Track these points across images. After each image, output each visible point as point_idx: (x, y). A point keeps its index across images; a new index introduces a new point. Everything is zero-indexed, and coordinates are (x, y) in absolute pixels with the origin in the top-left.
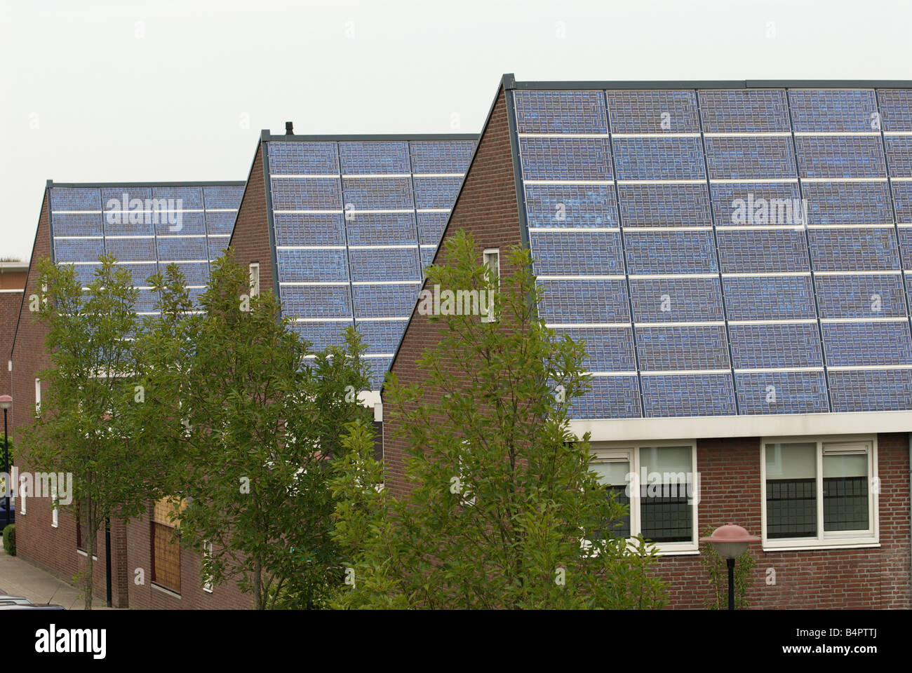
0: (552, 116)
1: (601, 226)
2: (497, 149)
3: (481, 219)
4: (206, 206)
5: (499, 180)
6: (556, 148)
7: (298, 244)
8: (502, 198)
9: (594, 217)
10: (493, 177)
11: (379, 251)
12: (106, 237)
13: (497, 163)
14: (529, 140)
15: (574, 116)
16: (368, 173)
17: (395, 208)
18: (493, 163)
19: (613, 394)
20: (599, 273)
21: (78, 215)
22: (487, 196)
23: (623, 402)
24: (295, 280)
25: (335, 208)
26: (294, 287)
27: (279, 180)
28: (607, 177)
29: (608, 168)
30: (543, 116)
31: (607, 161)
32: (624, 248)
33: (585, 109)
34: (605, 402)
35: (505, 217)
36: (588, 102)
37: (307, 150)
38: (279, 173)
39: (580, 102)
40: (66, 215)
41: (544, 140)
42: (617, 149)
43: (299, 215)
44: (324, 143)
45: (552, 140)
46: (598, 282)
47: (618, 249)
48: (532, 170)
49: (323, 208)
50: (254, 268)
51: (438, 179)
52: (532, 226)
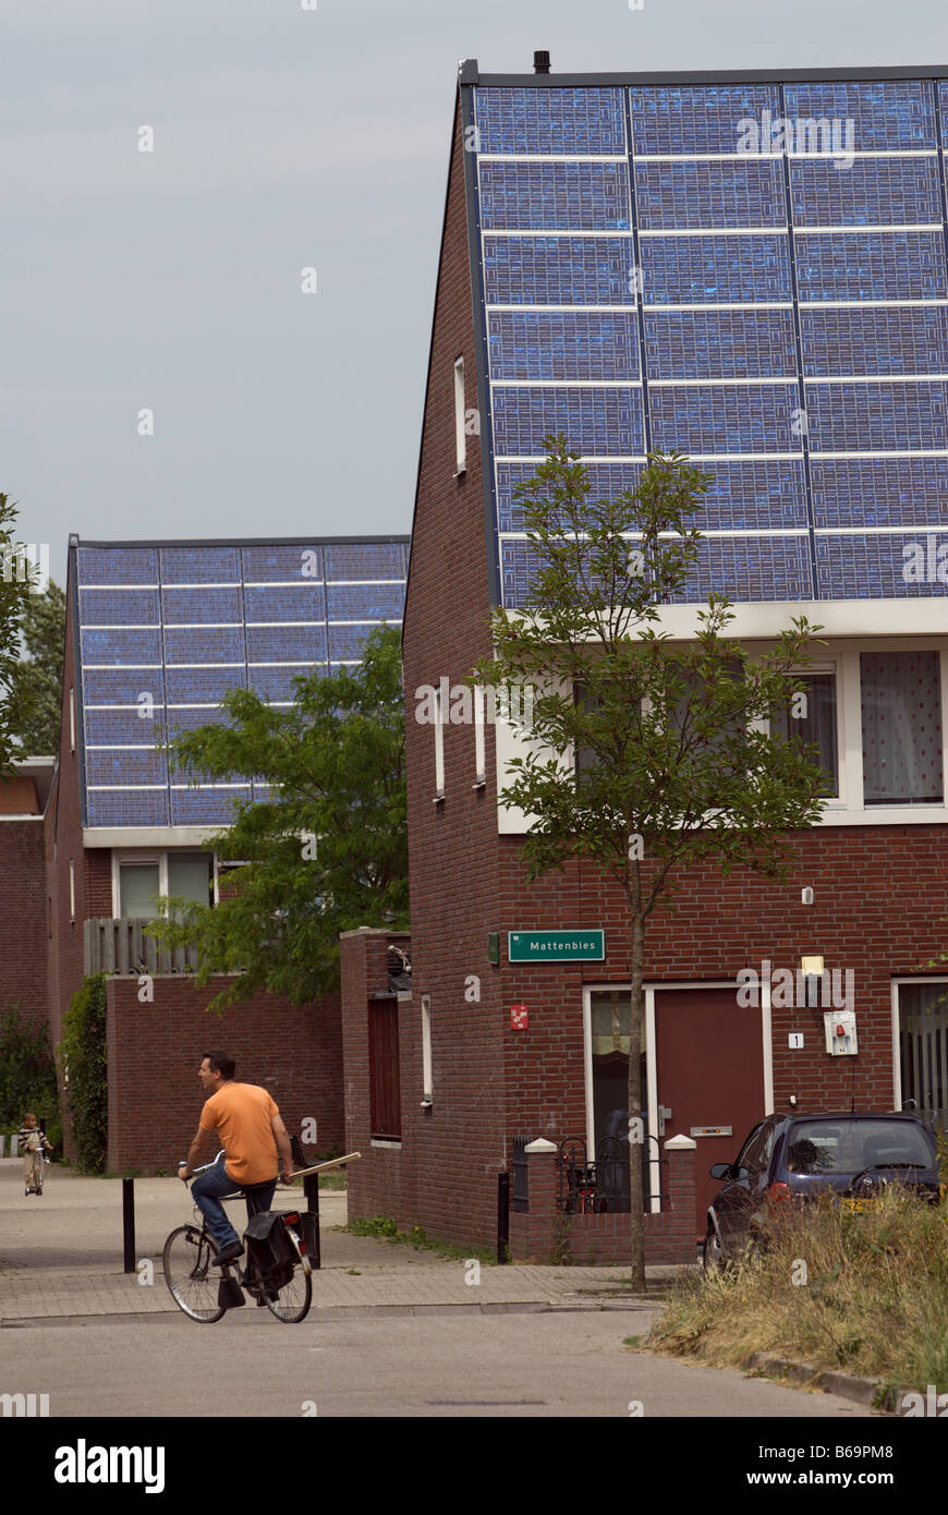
12: (165, 627)
21: (121, 591)
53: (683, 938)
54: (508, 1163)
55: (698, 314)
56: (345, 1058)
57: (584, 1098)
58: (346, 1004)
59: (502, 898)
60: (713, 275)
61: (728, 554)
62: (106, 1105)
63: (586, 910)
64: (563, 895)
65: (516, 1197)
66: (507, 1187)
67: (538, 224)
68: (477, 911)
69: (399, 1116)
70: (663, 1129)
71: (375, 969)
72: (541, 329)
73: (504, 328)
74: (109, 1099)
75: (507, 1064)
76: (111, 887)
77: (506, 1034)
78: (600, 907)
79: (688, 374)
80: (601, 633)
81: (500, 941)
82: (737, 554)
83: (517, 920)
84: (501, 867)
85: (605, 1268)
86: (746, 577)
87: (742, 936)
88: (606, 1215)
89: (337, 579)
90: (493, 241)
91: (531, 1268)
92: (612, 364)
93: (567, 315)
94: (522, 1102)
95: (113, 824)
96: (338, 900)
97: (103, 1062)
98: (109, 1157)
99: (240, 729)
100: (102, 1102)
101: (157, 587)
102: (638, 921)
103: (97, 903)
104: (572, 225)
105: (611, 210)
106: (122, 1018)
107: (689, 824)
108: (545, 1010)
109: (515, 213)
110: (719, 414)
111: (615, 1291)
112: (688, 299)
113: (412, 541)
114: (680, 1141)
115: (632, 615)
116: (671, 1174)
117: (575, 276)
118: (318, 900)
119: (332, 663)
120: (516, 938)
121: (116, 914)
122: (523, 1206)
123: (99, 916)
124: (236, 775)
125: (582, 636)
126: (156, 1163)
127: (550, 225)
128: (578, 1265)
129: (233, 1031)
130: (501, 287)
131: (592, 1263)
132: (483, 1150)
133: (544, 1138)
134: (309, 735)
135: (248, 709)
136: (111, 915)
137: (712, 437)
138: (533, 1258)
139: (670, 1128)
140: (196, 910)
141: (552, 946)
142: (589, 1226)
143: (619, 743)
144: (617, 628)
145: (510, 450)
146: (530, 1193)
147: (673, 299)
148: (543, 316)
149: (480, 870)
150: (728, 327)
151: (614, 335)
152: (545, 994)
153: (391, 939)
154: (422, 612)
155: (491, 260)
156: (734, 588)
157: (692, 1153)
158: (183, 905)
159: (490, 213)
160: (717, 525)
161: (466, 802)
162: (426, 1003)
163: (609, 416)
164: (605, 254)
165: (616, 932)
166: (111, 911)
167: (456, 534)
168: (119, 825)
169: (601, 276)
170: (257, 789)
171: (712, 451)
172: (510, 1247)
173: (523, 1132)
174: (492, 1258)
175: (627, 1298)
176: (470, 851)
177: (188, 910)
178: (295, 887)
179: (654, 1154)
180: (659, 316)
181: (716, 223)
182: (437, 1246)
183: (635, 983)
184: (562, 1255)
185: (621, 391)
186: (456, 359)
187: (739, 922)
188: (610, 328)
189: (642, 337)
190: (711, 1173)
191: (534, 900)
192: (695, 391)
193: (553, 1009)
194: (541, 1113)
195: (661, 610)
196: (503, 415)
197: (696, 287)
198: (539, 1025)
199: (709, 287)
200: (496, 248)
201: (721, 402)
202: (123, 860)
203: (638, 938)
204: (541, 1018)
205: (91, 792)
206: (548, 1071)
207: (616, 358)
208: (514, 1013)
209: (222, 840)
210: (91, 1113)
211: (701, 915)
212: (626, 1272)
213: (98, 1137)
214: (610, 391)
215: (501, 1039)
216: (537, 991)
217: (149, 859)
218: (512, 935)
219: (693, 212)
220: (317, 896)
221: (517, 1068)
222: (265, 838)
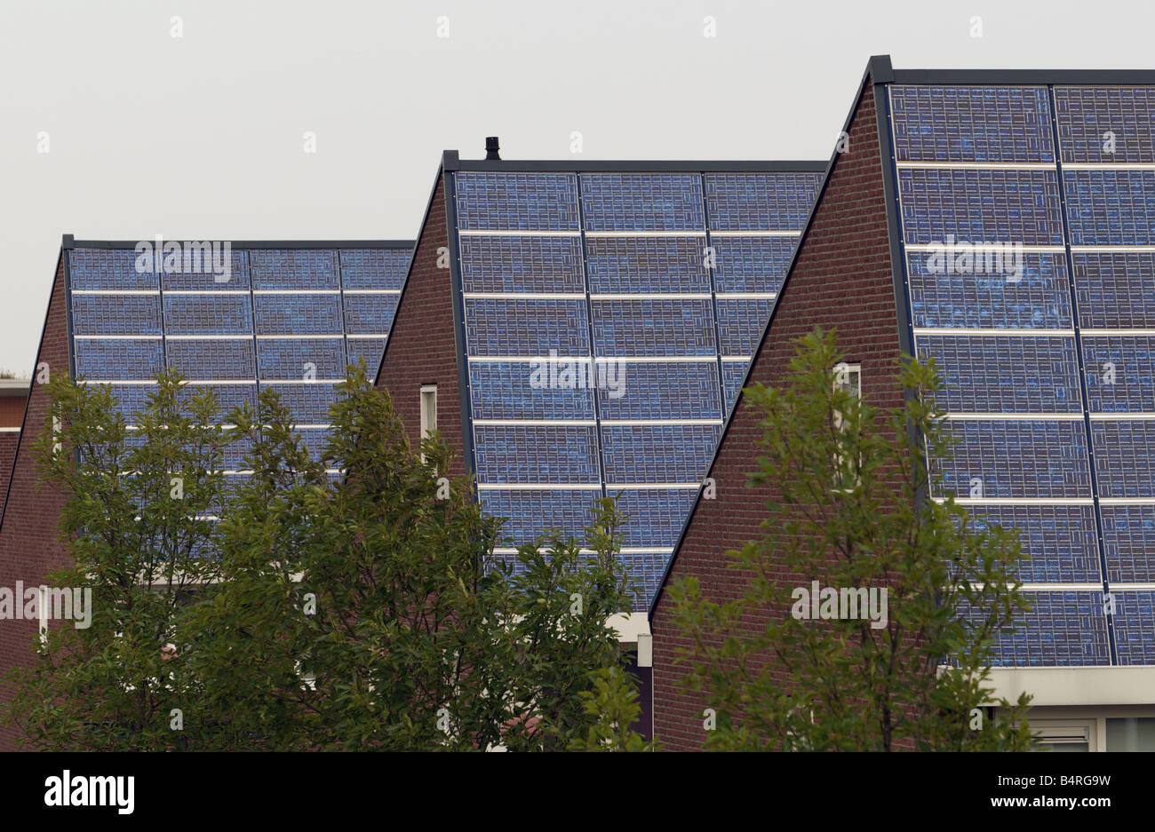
0: (957, 131)
1: (1040, 325)
2: (859, 189)
3: (830, 312)
4: (344, 285)
5: (862, 244)
6: (963, 188)
7: (505, 353)
8: (867, 276)
9: (1029, 310)
10: (851, 238)
11: (649, 365)
12: (167, 337)
13: (859, 213)
14: (916, 172)
15: (996, 131)
16: (631, 228)
17: (677, 291)
18: (852, 214)
19: (1059, 624)
20: (1037, 409)
21: (118, 297)
22: (841, 271)
23: (1078, 637)
24: (500, 416)
25: (571, 291)
26: (498, 429)
27: (473, 239)
28: (1053, 239)
29: (1055, 224)
30: (941, 130)
31: (1054, 211)
32: (1081, 366)
33: (1014, 119)
34: (1046, 637)
35: (871, 308)
36: (1020, 106)
37: (524, 188)
38: (475, 227)
39: (1007, 106)
40: (97, 297)
41: (942, 173)
42: (1071, 189)
43: (509, 302)
44: (554, 175)
45: (956, 173)
46: (1034, 424)
47: (1071, 367)
48: (920, 226)
49: (551, 290)
50: (429, 394)
51: (754, 239)
52: (920, 325)
101: (158, 292)
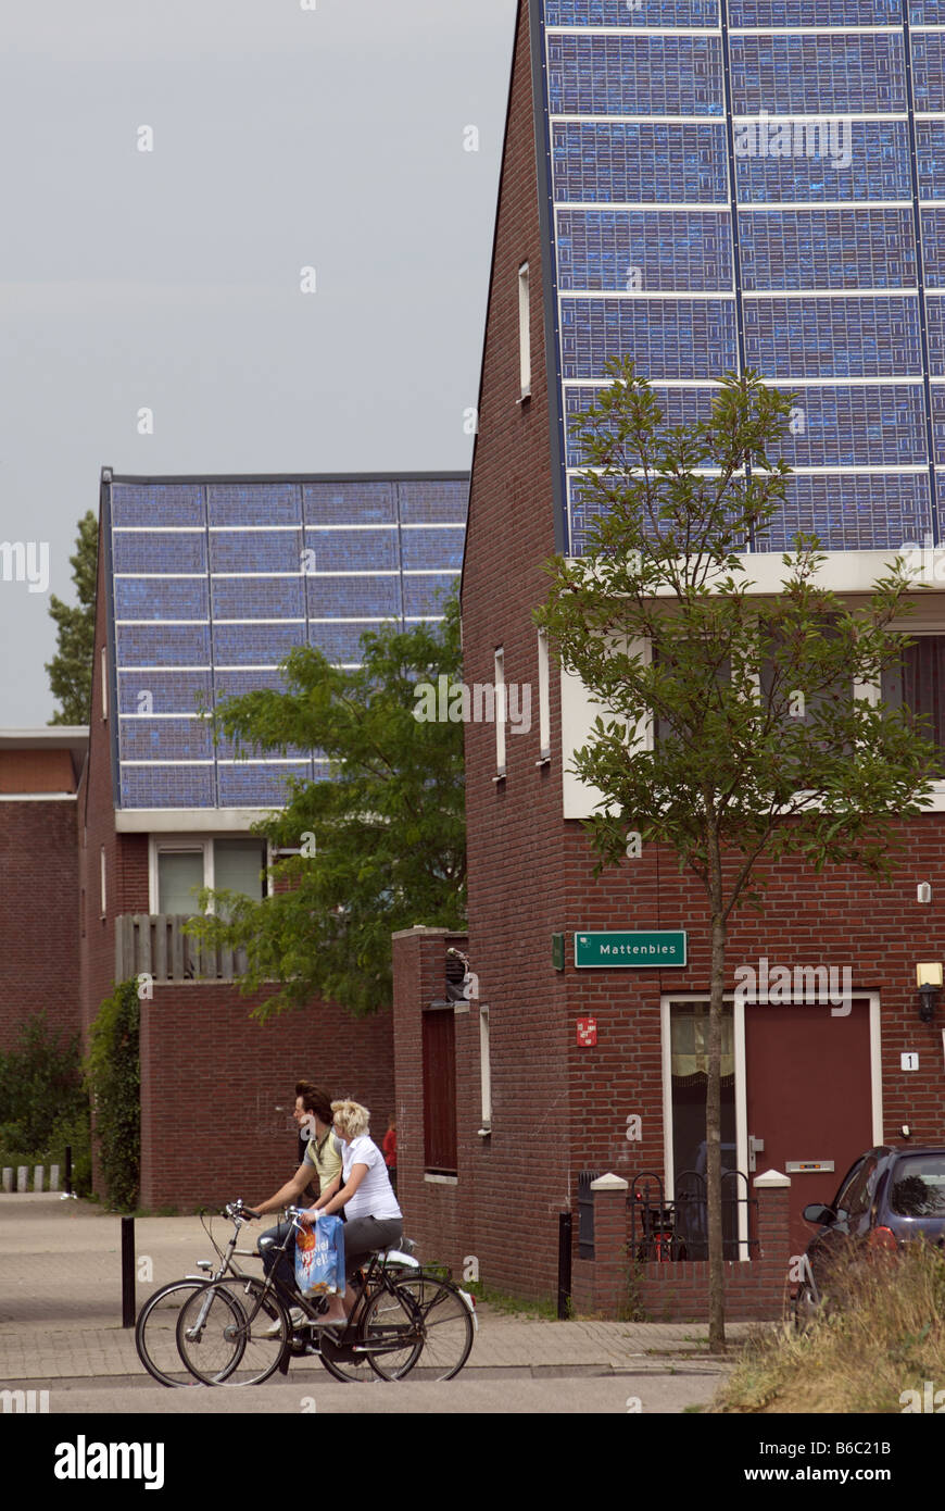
53: (778, 941)
54: (572, 1201)
55: (801, 214)
56: (397, 1078)
57: (662, 1126)
58: (399, 1016)
59: (569, 893)
60: (819, 169)
61: (834, 494)
62: (139, 1131)
63: (667, 908)
64: (639, 891)
65: (582, 1241)
66: (569, 1230)
67: (616, 108)
68: (541, 908)
69: (455, 1145)
70: (753, 1163)
71: (431, 975)
72: (618, 230)
73: (575, 230)
74: (142, 1124)
75: (572, 1087)
76: (147, 877)
77: (570, 1051)
78: (681, 905)
79: (788, 284)
80: (676, 584)
81: (564, 944)
82: (844, 494)
83: (585, 919)
84: (567, 857)
85: (683, 1325)
86: (854, 521)
87: (846, 940)
88: (684, 1263)
89: (414, 522)
90: (564, 128)
91: (597, 1325)
92: (701, 271)
93: (649, 215)
94: (589, 1131)
95: (150, 805)
96: (408, 895)
97: (135, 1082)
98: (142, 1191)
99: (298, 693)
100: (134, 1128)
101: (203, 529)
102: (718, 921)
103: (131, 896)
104: (655, 109)
105: (702, 93)
106: (157, 1030)
107: (779, 808)
108: (617, 1024)
109: (589, 95)
110: (825, 331)
111: (689, 1352)
112: (790, 196)
113: (471, 478)
114: (772, 1178)
115: (712, 563)
116: (761, 1215)
117: (658, 170)
118: (385, 894)
119: (407, 619)
120: (583, 940)
121: (154, 909)
122: (588, 1252)
123: (133, 912)
124: (291, 747)
125: (651, 587)
126: (196, 1199)
127: (630, 109)
128: (652, 1322)
129: (287, 1047)
130: (571, 182)
131: (668, 1318)
132: (545, 1187)
133: (614, 1173)
134: (377, 701)
135: (310, 671)
136: (147, 910)
137: (816, 358)
138: (600, 1313)
139: (762, 1161)
140: (243, 905)
141: (625, 950)
142: (664, 1275)
143: (698, 713)
144: (694, 579)
145: (580, 372)
146: (597, 1236)
147: (772, 196)
148: (620, 216)
149: (545, 860)
150: (837, 229)
151: (703, 238)
152: (617, 1005)
153: (450, 941)
154: (482, 560)
155: (561, 150)
156: (841, 535)
157: (785, 1191)
158: (228, 899)
159: (560, 95)
160: (821, 460)
161: (529, 781)
162: (485, 1015)
163: (696, 333)
164: (694, 143)
165: (700, 934)
166: (148, 905)
167: (519, 469)
168: (158, 806)
169: (689, 170)
170: (318, 765)
171: (816, 374)
172: (572, 1300)
173: (591, 1166)
174: (553, 1312)
175: (704, 1359)
176: (533, 838)
177: (235, 906)
178: (360, 878)
179: (742, 1193)
180: (756, 217)
181: (824, 108)
182: (494, 1297)
183: (715, 993)
184: (633, 1309)
185: (710, 303)
186: (521, 265)
187: (844, 923)
188: (699, 231)
189: (736, 241)
190: (804, 1214)
191: (605, 896)
192: (798, 304)
193: (626, 1023)
194: (612, 1144)
195: (746, 558)
196: (572, 331)
197: (800, 182)
198: (610, 1042)
199: (815, 182)
200: (567, 136)
201: (827, 317)
202: (162, 847)
203: (718, 941)
204: (613, 1033)
205: (125, 768)
206: (619, 1095)
207: (705, 265)
208: (580, 1027)
209: (273, 824)
210: (121, 1140)
211: (800, 915)
212: (704, 1330)
213: (129, 1168)
214: (697, 303)
215: (565, 1057)
216: (608, 1001)
217: (193, 845)
218: (579, 937)
219: (797, 95)
220: (384, 889)
221: (584, 1091)
222: (324, 823)
